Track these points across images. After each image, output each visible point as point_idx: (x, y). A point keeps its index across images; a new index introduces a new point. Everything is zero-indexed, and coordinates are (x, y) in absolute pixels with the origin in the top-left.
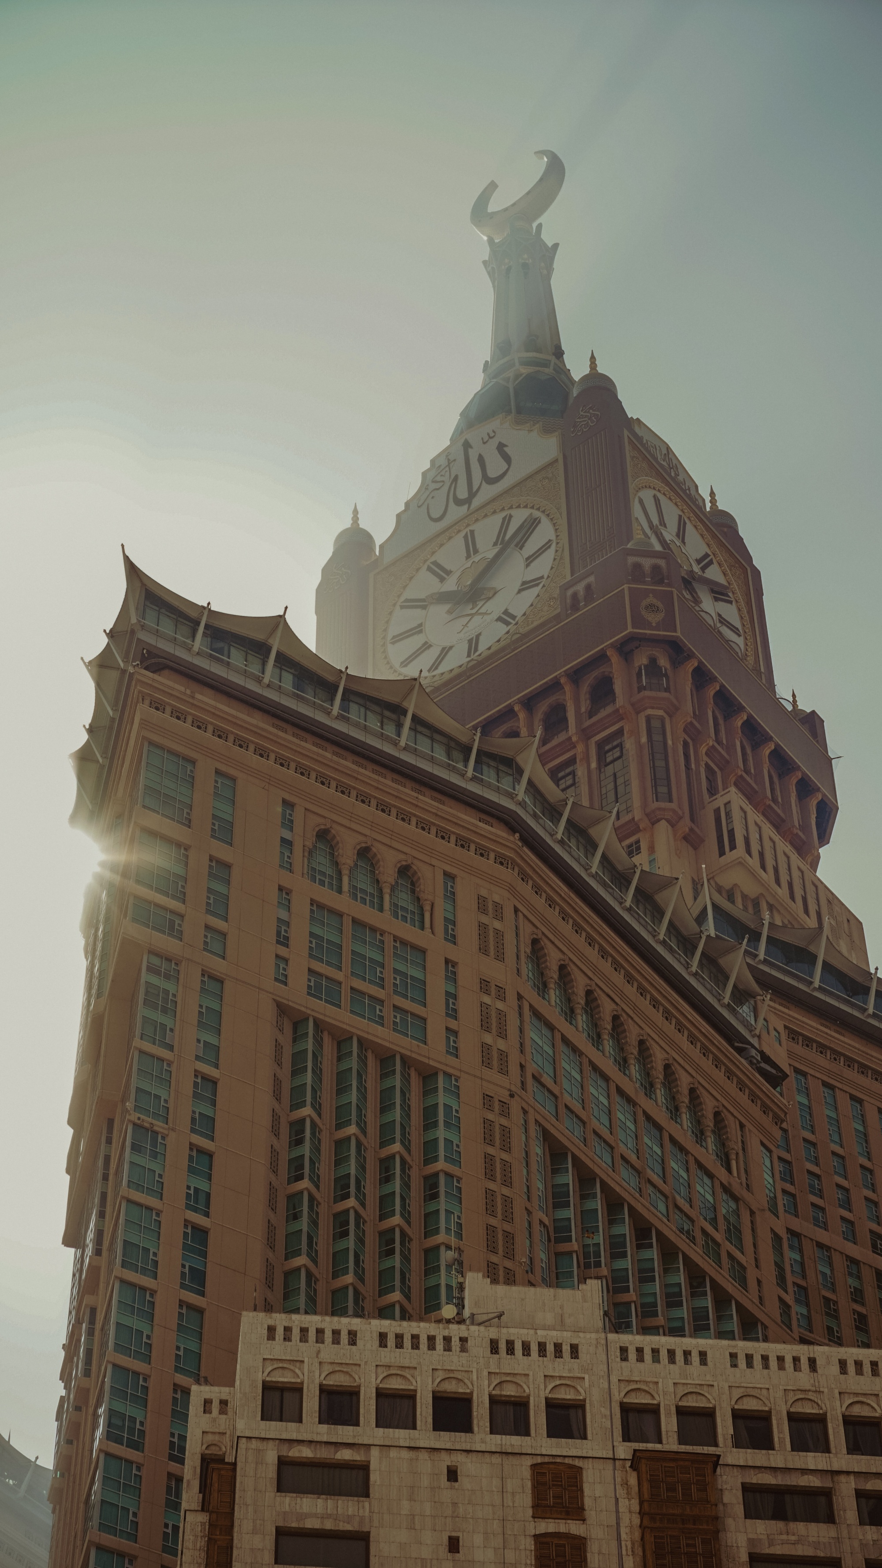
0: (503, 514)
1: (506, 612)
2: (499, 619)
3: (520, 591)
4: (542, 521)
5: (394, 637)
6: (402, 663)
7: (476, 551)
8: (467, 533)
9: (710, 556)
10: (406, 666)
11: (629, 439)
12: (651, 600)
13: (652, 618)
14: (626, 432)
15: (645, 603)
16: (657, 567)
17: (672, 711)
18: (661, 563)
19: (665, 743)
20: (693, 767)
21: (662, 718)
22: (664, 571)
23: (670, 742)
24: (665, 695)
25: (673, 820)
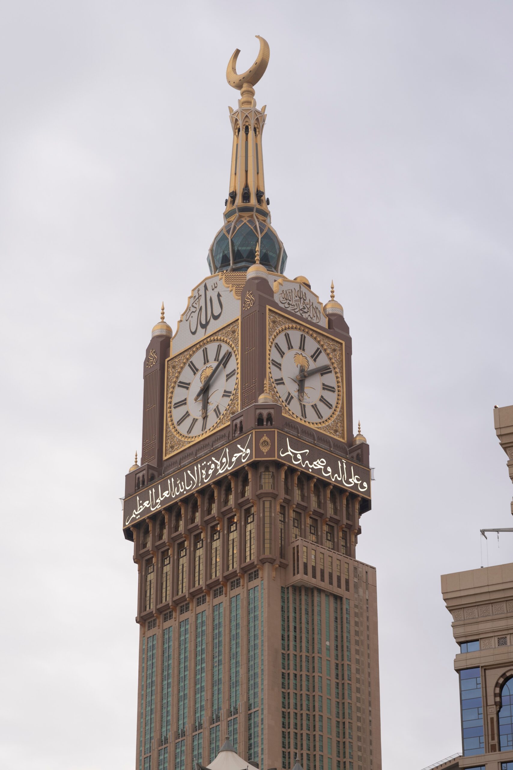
0: (202, 349)
1: (225, 391)
2: (224, 396)
3: (227, 380)
4: (222, 345)
5: (178, 422)
6: (188, 432)
7: (197, 370)
8: (189, 364)
9: (320, 348)
10: (190, 432)
11: (270, 310)
12: (265, 438)
13: (265, 450)
14: (268, 307)
15: (262, 441)
16: (269, 415)
17: (275, 497)
18: (272, 411)
19: (270, 516)
20: (287, 520)
21: (271, 501)
22: (273, 416)
23: (273, 515)
24: (271, 491)
25: (272, 561)
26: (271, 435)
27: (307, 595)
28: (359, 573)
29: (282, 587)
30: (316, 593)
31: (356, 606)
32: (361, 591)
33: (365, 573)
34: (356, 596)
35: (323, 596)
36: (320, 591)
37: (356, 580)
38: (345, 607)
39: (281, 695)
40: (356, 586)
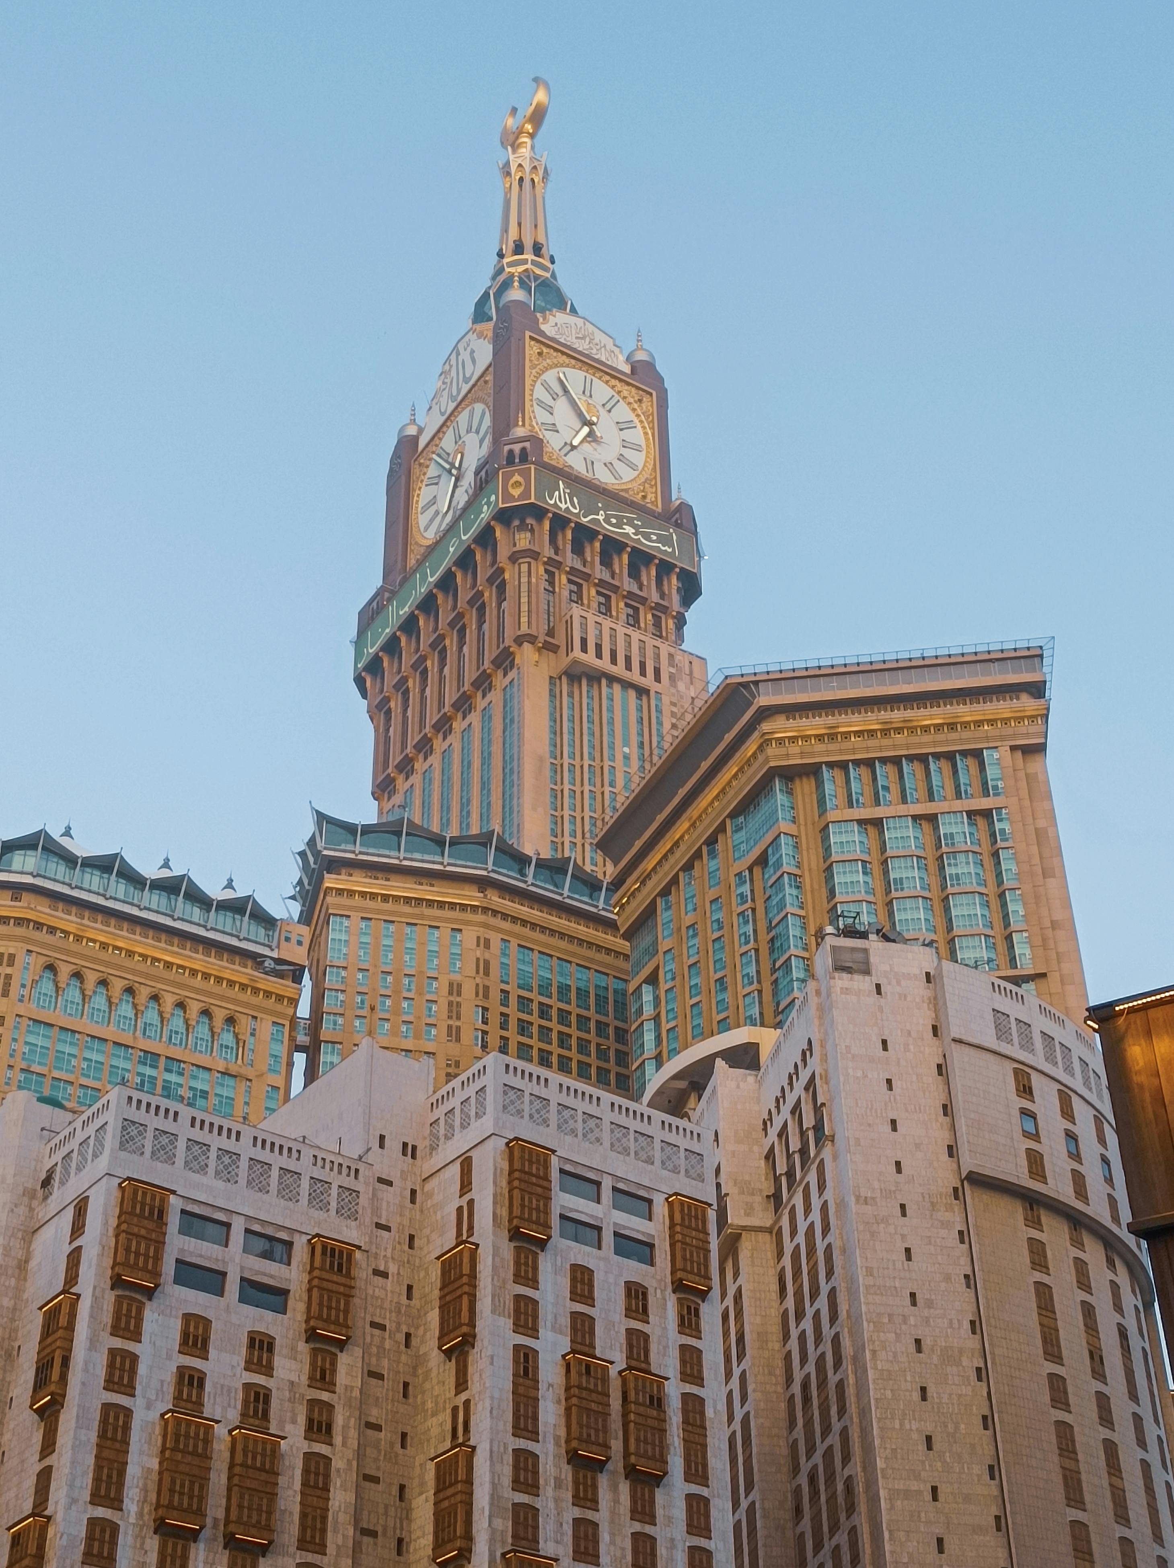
11: (531, 337)
12: (517, 478)
13: (516, 492)
14: (528, 334)
15: (512, 481)
16: (524, 449)
17: (535, 555)
18: (527, 445)
19: (529, 582)
20: (557, 590)
21: (529, 563)
22: (528, 450)
23: (534, 580)
24: (528, 547)
25: (531, 639)
26: (526, 474)
27: (590, 685)
28: (676, 661)
29: (551, 677)
30: (604, 682)
31: (673, 704)
32: (681, 686)
33: (687, 664)
34: (673, 690)
35: (617, 687)
36: (612, 679)
37: (673, 670)
38: (653, 703)
39: (549, 819)
40: (672, 678)
